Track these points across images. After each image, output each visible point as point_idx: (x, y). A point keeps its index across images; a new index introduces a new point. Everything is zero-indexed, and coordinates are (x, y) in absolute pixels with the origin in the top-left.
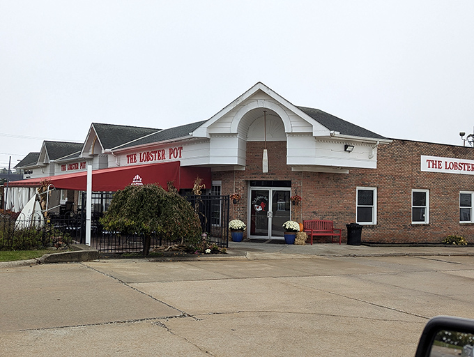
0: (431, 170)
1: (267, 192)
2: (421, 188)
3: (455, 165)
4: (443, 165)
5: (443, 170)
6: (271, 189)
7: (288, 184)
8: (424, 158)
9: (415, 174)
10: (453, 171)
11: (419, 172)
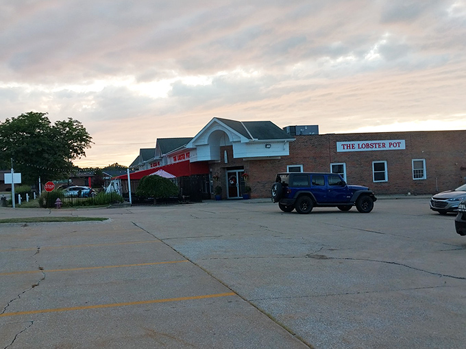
0: (346, 150)
1: (235, 173)
2: (338, 162)
3: (368, 145)
4: (356, 146)
5: (357, 149)
6: (237, 171)
7: (242, 168)
8: (339, 144)
9: (332, 154)
10: (366, 149)
11: (336, 153)
